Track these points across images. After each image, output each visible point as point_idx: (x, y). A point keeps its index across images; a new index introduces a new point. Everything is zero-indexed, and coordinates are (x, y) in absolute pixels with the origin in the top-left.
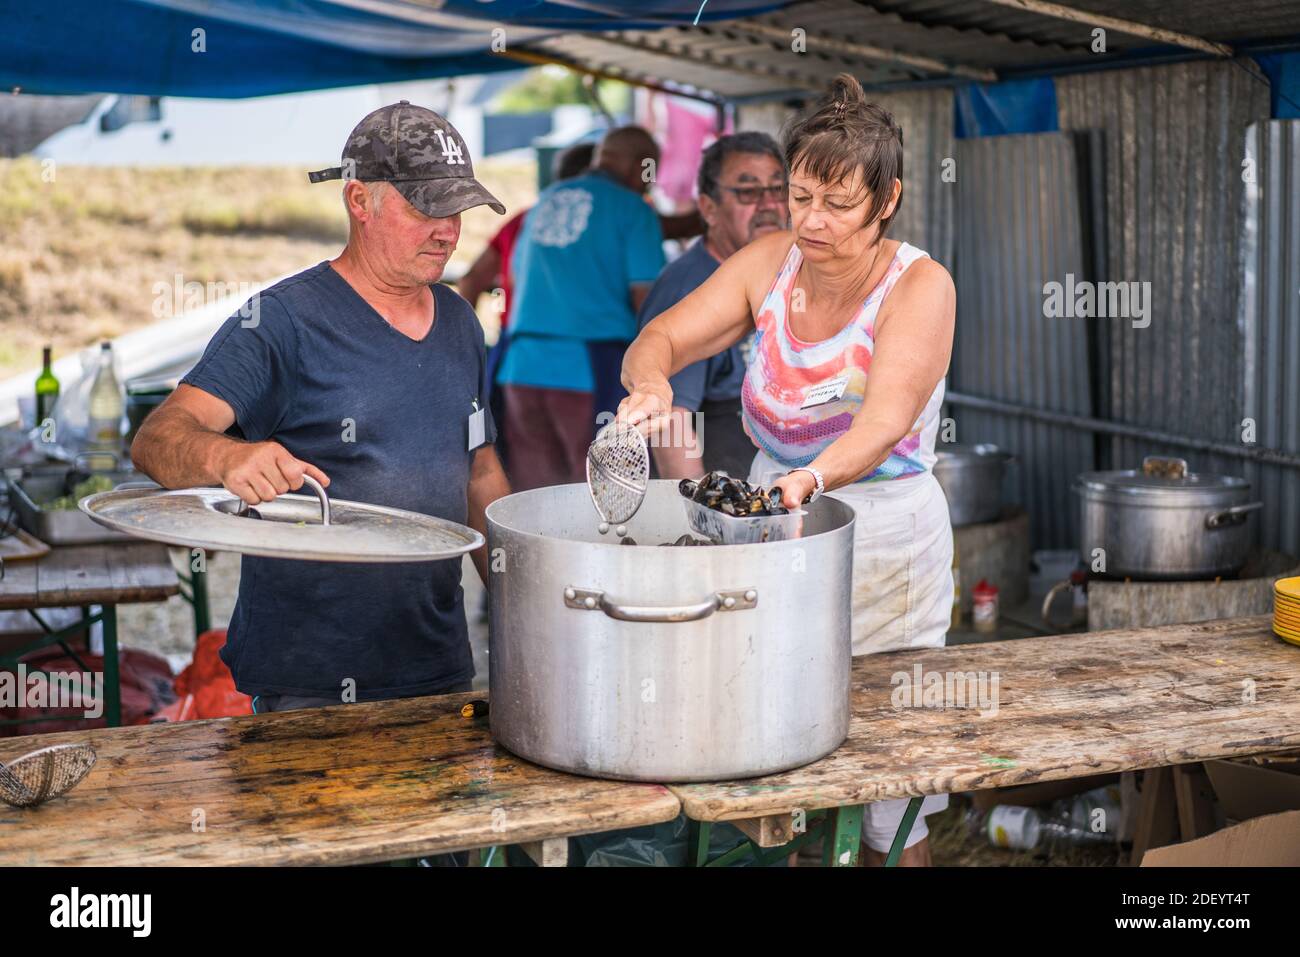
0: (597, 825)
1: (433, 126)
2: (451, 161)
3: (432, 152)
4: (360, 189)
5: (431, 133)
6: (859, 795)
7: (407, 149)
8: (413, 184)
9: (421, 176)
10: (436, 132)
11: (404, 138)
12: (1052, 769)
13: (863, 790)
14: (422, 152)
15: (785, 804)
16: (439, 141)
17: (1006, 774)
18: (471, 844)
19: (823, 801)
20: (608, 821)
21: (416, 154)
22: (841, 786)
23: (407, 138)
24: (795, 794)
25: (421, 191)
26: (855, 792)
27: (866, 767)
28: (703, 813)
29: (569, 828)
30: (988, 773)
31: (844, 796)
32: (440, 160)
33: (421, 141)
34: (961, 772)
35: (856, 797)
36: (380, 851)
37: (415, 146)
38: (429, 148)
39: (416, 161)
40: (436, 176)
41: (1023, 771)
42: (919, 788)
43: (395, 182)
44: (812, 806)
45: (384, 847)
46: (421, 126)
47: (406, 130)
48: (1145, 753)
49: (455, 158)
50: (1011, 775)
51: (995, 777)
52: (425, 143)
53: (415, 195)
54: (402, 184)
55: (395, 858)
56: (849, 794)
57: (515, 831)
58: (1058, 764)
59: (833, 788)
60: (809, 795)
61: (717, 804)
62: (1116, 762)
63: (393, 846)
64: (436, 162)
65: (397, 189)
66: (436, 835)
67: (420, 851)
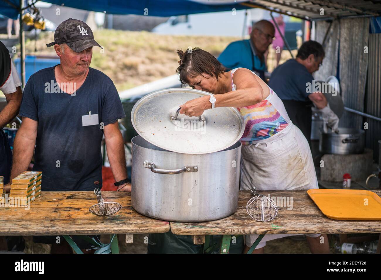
0: (141, 231)
1: (77, 24)
2: (83, 35)
3: (77, 33)
4: (58, 47)
5: (77, 27)
6: (225, 232)
7: (69, 32)
8: (72, 43)
9: (74, 40)
10: (78, 26)
11: (68, 29)
12: (291, 231)
13: (227, 231)
14: (74, 33)
15: (201, 232)
16: (79, 29)
17: (276, 231)
18: (102, 233)
19: (213, 232)
20: (145, 231)
21: (72, 34)
22: (220, 229)
23: (69, 29)
24: (205, 229)
25: (74, 45)
26: (224, 231)
27: (233, 224)
28: (175, 232)
29: (133, 231)
30: (269, 230)
31: (220, 232)
32: (79, 35)
33: (73, 30)
34: (261, 228)
35: (224, 232)
36: (75, 232)
37: (71, 31)
38: (76, 31)
39: (72, 36)
40: (78, 40)
41: (281, 230)
42: (246, 232)
43: (67, 43)
44: (210, 234)
45: (77, 231)
46: (73, 25)
47: (69, 27)
48: (325, 229)
49: (85, 33)
50: (277, 231)
51: (272, 231)
52: (74, 30)
53: (72, 46)
54: (69, 43)
55: (80, 234)
56: (222, 231)
57: (116, 230)
58: (294, 229)
59: (217, 229)
60: (209, 230)
61: (179, 230)
62: (314, 231)
63: (79, 231)
64: (78, 35)
65: (68, 45)
66: (92, 229)
67: (87, 233)
